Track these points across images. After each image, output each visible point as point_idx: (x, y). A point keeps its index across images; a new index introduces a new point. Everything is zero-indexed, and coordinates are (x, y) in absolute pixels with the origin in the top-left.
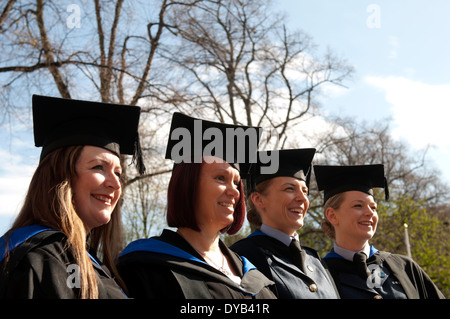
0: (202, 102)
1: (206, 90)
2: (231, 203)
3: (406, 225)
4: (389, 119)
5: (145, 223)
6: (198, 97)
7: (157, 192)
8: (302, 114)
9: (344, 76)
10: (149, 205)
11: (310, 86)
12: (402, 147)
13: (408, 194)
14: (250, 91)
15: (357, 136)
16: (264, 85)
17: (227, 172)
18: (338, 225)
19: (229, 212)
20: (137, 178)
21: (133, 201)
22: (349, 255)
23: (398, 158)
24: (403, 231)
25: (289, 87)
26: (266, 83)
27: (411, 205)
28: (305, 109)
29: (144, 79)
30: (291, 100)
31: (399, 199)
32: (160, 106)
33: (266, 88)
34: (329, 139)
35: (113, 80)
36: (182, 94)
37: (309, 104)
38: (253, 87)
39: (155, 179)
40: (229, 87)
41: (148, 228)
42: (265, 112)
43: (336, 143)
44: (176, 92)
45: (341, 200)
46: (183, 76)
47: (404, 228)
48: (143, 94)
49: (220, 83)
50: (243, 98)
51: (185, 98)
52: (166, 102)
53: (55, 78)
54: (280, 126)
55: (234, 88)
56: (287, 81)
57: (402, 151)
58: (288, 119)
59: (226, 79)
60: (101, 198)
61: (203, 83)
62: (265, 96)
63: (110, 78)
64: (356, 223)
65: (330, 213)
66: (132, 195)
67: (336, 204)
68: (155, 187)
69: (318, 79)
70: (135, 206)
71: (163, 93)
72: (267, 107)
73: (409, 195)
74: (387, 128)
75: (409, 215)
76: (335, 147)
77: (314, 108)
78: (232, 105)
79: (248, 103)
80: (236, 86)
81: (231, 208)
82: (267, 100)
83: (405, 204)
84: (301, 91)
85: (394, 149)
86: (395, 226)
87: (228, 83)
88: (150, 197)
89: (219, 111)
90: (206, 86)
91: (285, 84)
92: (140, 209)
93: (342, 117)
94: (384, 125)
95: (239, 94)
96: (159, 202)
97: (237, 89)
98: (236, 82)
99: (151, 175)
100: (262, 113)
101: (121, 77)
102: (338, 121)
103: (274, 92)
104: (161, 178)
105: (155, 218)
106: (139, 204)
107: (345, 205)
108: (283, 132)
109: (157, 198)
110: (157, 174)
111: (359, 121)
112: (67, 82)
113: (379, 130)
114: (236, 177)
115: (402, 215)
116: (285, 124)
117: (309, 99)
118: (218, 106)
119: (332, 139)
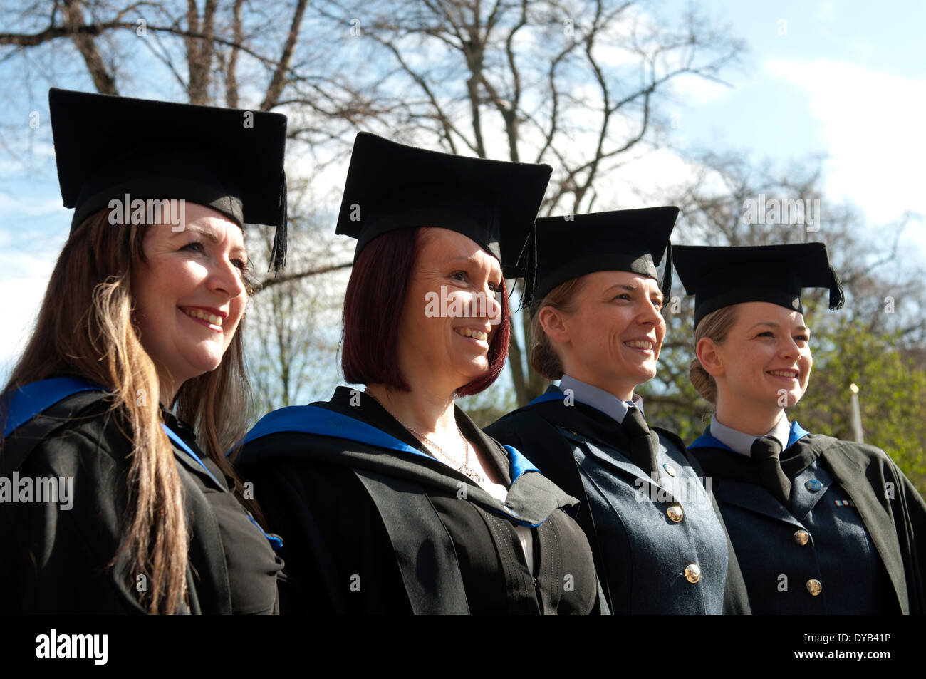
0: (412, 117)
1: (418, 90)
2: (483, 330)
3: (854, 388)
4: (820, 157)
5: (285, 379)
6: (404, 105)
7: (313, 312)
8: (631, 143)
9: (724, 60)
10: (294, 343)
11: (648, 82)
12: (848, 217)
13: (860, 320)
14: (517, 94)
15: (751, 194)
16: (546, 80)
17: (474, 264)
18: (724, 375)
19: (479, 351)
20: (269, 283)
21: (260, 332)
22: (743, 444)
23: (841, 242)
24: (849, 401)
25: (603, 85)
26: (552, 75)
27: (865, 344)
28: (637, 133)
29: (283, 64)
30: (608, 112)
31: (839, 330)
32: (318, 125)
33: (552, 86)
34: (689, 198)
35: (215, 65)
36: (366, 97)
37: (646, 122)
38: (523, 83)
39: (307, 285)
40: (471, 84)
41: (292, 392)
42: (550, 139)
43: (704, 208)
44: (356, 95)
45: (730, 323)
46: (370, 59)
47: (851, 394)
48: (283, 97)
49: (451, 73)
50: (501, 107)
51: (374, 107)
52: (332, 116)
53: (89, 61)
54: (581, 169)
55: (481, 87)
56: (598, 71)
57: (850, 227)
58: (599, 155)
59: (464, 66)
60: (201, 314)
61: (413, 74)
62: (550, 103)
63: (209, 62)
64: (761, 373)
65: (705, 351)
66: (258, 319)
67: (718, 331)
68: (307, 302)
69: (667, 66)
70: (265, 342)
71: (326, 96)
72: (554, 129)
73: (863, 322)
74: (817, 175)
75: (861, 366)
76: (702, 217)
77: (657, 130)
78: (476, 124)
79: (511, 118)
80: (485, 83)
81: (483, 343)
82: (555, 113)
83: (853, 342)
84: (628, 94)
85: (832, 221)
86: (829, 389)
87: (468, 75)
88: (295, 323)
89: (448, 137)
90: (420, 80)
91: (593, 78)
92: (274, 350)
93: (719, 151)
94: (810, 169)
95: (493, 98)
96: (316, 334)
97: (489, 88)
98: (485, 73)
99: (299, 277)
100: (543, 142)
101: (233, 60)
102: (710, 160)
103: (569, 95)
104: (321, 284)
105: (307, 371)
106: (273, 338)
107: (737, 334)
108: (589, 183)
109: (311, 326)
110: (311, 273)
111: (755, 160)
112: (114, 69)
113: (801, 180)
114: (493, 274)
115: (847, 365)
116: (594, 165)
117: (646, 110)
118: (445, 124)
119: (695, 199)
